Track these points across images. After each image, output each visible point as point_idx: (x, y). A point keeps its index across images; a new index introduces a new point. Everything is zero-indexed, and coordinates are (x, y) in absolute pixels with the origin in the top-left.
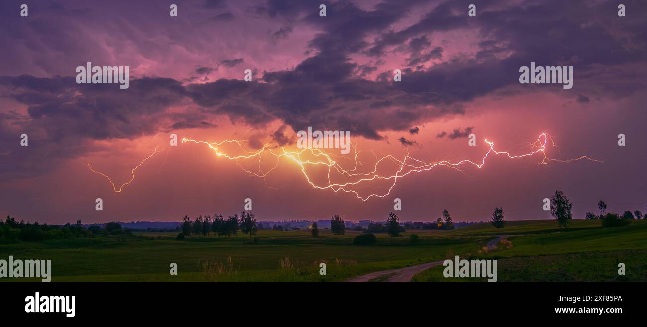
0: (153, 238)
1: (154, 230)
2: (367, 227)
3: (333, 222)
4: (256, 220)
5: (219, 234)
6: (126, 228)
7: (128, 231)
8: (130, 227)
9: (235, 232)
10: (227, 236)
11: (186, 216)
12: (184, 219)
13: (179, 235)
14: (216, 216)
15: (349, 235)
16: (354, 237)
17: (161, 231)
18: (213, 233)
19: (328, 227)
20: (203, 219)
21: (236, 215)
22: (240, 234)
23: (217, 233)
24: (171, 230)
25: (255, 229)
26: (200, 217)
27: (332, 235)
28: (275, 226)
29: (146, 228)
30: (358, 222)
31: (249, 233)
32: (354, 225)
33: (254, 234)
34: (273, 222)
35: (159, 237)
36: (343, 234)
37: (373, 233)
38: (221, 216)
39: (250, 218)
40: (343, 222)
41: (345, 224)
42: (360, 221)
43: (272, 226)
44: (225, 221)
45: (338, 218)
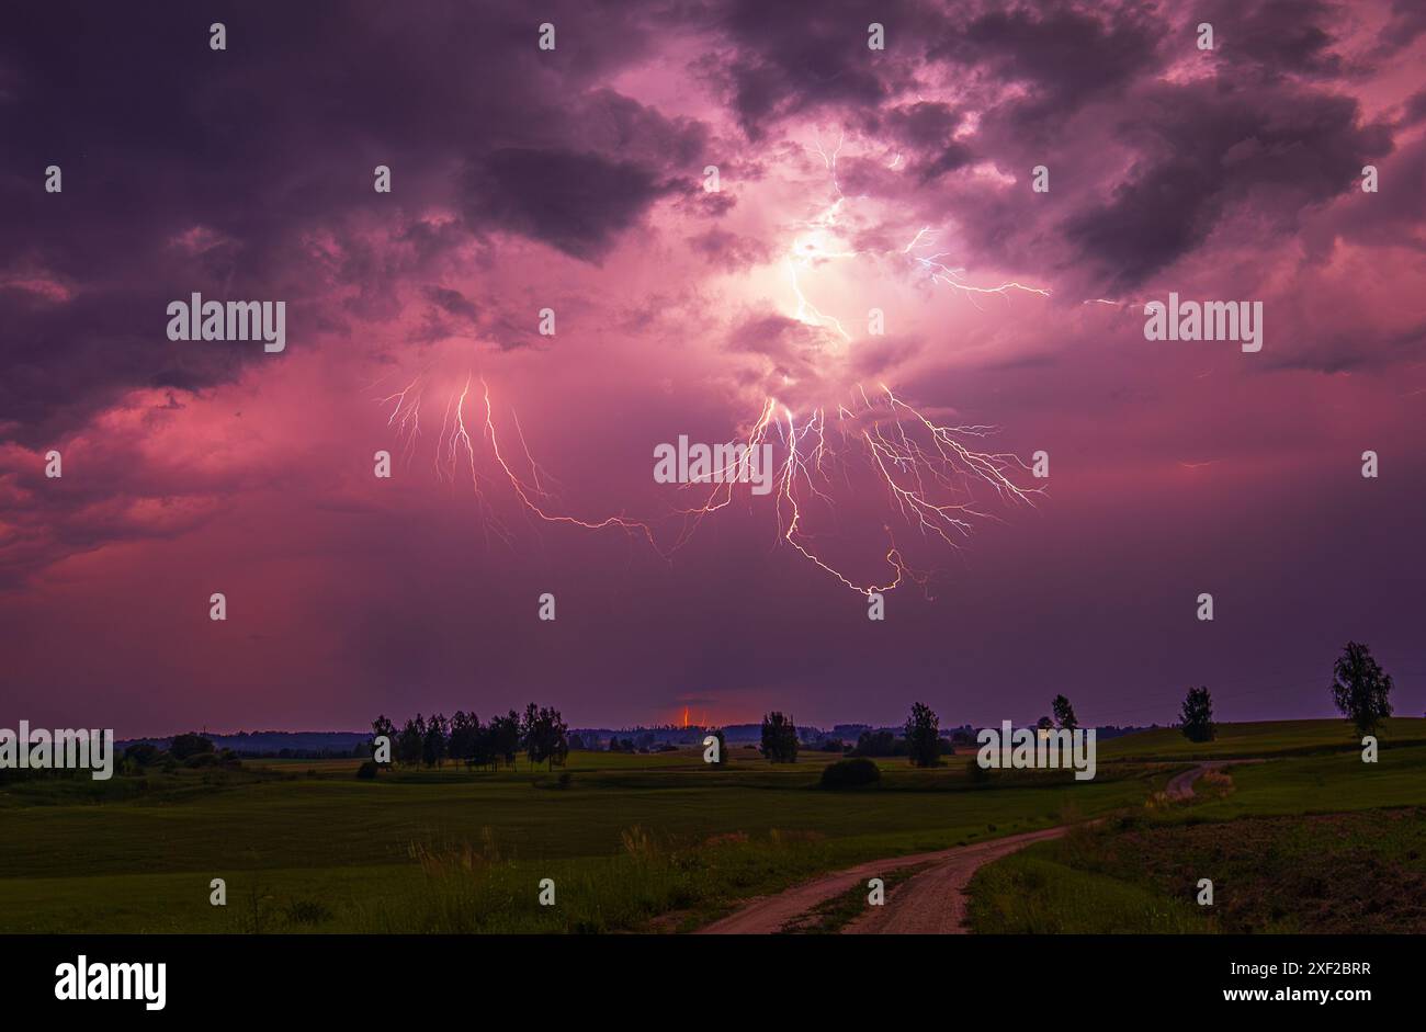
0: (293, 777)
1: (298, 755)
2: (855, 743)
3: (765, 729)
4: (565, 727)
5: (469, 764)
6: (225, 749)
7: (231, 758)
8: (233, 747)
9: (510, 758)
10: (489, 768)
11: (382, 718)
12: (377, 724)
13: (362, 768)
14: (460, 716)
15: (811, 763)
16: (822, 770)
17: (314, 756)
18: (451, 762)
19: (753, 744)
20: (426, 725)
21: (513, 714)
22: (523, 762)
23: (462, 762)
24: (344, 755)
25: (563, 752)
26: (420, 721)
27: (767, 766)
28: (614, 740)
29: (278, 751)
30: (832, 730)
31: (546, 761)
32: (820, 736)
33: (558, 764)
34: (609, 731)
35: (311, 774)
36: (793, 761)
37: (870, 759)
38: (474, 717)
39: (550, 721)
40: (792, 729)
41: (798, 735)
42: (836, 728)
43: (606, 742)
44: (484, 729)
45: (778, 718)
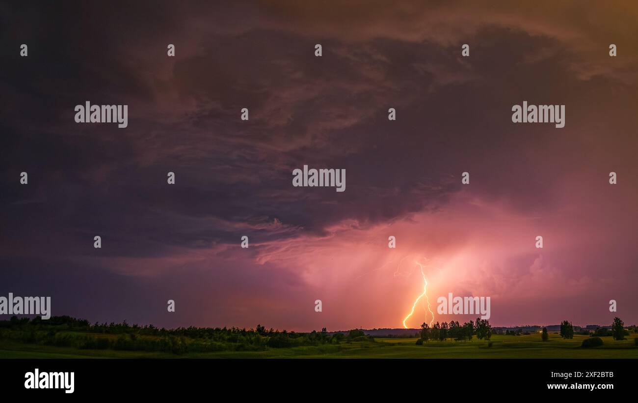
0: (393, 344)
1: (395, 337)
2: (594, 332)
3: (562, 326)
4: (490, 326)
5: (456, 340)
6: (368, 335)
7: (371, 338)
8: (372, 334)
9: (470, 338)
10: (463, 341)
11: (424, 323)
12: (423, 326)
13: (418, 341)
14: (453, 322)
15: (578, 339)
16: (582, 341)
17: (401, 337)
18: (449, 339)
19: (557, 332)
20: (440, 326)
21: (471, 322)
22: (475, 337)
23: (453, 339)
24: (411, 337)
25: (489, 335)
26: (438, 324)
27: (563, 340)
28: (507, 331)
29: (387, 335)
30: (585, 327)
31: (483, 338)
32: (581, 329)
33: (488, 340)
34: (506, 328)
35: (399, 344)
36: (571, 338)
37: (600, 337)
38: (457, 323)
39: (485, 324)
40: (572, 327)
41: (573, 329)
42: (587, 326)
43: (505, 332)
44: (461, 327)
45: (566, 323)
